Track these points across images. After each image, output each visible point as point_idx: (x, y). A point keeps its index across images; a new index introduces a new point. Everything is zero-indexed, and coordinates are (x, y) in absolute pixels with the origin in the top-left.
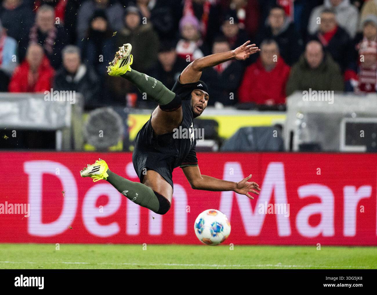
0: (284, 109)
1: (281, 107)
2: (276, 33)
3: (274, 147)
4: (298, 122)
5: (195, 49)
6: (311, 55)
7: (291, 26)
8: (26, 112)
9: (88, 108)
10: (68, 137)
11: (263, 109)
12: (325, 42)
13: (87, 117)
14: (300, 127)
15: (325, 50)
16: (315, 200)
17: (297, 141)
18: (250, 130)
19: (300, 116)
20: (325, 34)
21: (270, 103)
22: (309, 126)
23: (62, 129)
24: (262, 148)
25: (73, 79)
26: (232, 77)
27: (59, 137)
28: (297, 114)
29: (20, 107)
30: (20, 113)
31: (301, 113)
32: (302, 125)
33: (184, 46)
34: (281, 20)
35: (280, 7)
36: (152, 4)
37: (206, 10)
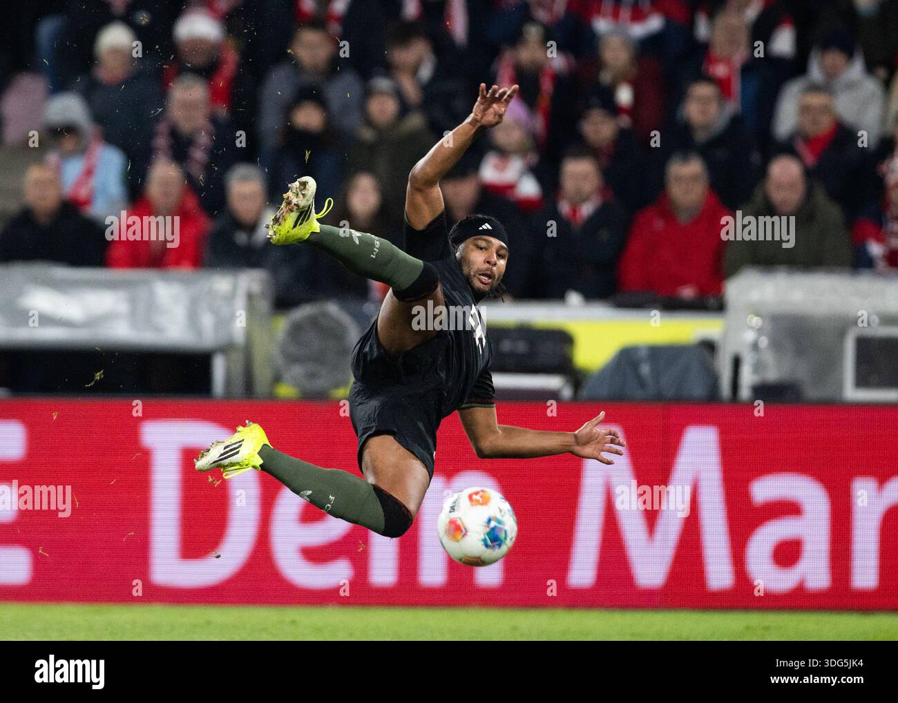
0: (719, 307)
1: (712, 301)
2: (701, 137)
3: (697, 389)
4: (750, 336)
5: (522, 174)
6: (780, 186)
7: (736, 122)
8: (144, 312)
10: (238, 369)
11: (672, 305)
12: (810, 159)
13: (282, 324)
14: (755, 346)
15: (810, 174)
16: (789, 509)
17: (748, 377)
18: (643, 353)
19: (756, 321)
20: (810, 141)
21: (688, 292)
22: (776, 345)
23: (226, 348)
24: (670, 392)
25: (250, 238)
26: (604, 235)
27: (219, 368)
28: (749, 317)
29: (133, 301)
30: (133, 315)
31: (757, 315)
32: (759, 343)
33: (497, 167)
34: (713, 109)
35: (710, 79)
36: (426, 72)
37: (547, 85)
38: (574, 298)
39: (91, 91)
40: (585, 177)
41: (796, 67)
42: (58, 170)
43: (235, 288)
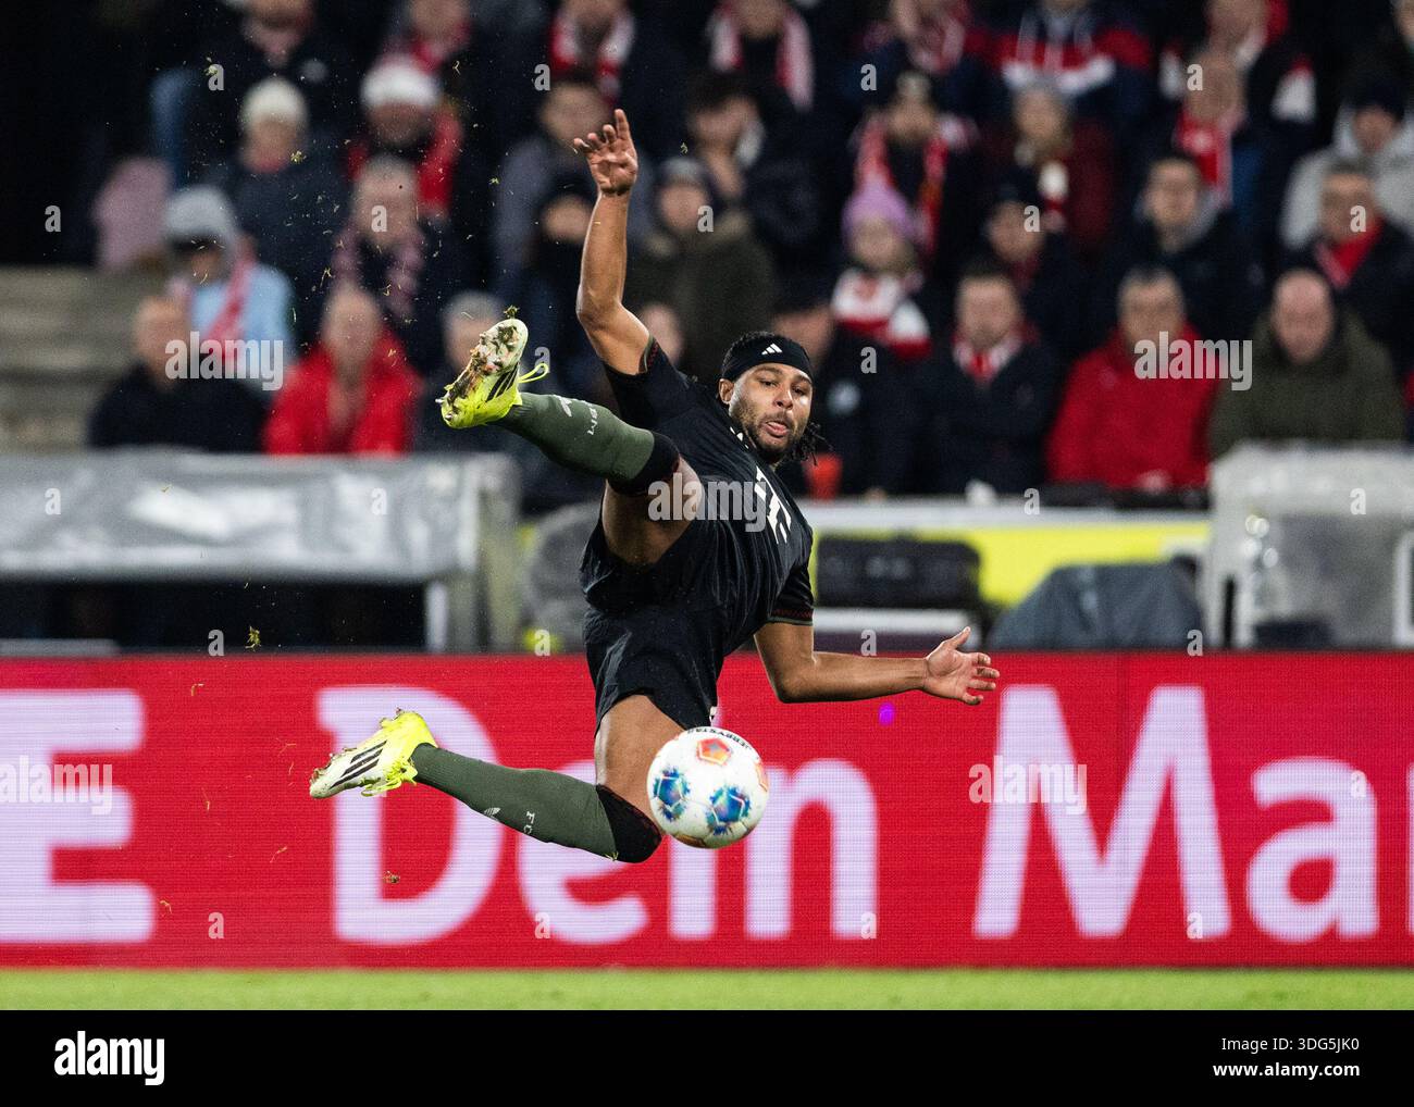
0: (1203, 504)
1: (1192, 495)
2: (1171, 243)
4: (1249, 548)
5: (899, 304)
6: (1293, 317)
7: (1225, 220)
8: (322, 521)
9: (533, 505)
10: (466, 605)
11: (1132, 502)
12: (1339, 276)
13: (532, 538)
14: (1258, 564)
16: (1312, 812)
17: (1248, 613)
18: (1087, 578)
19: (1259, 525)
20: (1339, 249)
21: (1154, 482)
22: (1289, 561)
23: (448, 576)
24: (1129, 636)
26: (1025, 396)
27: (437, 606)
28: (1248, 519)
29: (304, 505)
30: (304, 528)
31: (1261, 515)
32: (1264, 559)
33: (859, 293)
34: (1190, 199)
35: (1184, 155)
36: (749, 149)
37: (935, 168)
38: (980, 493)
39: (236, 185)
40: (994, 306)
41: (1316, 135)
42: (188, 307)
43: (460, 482)
